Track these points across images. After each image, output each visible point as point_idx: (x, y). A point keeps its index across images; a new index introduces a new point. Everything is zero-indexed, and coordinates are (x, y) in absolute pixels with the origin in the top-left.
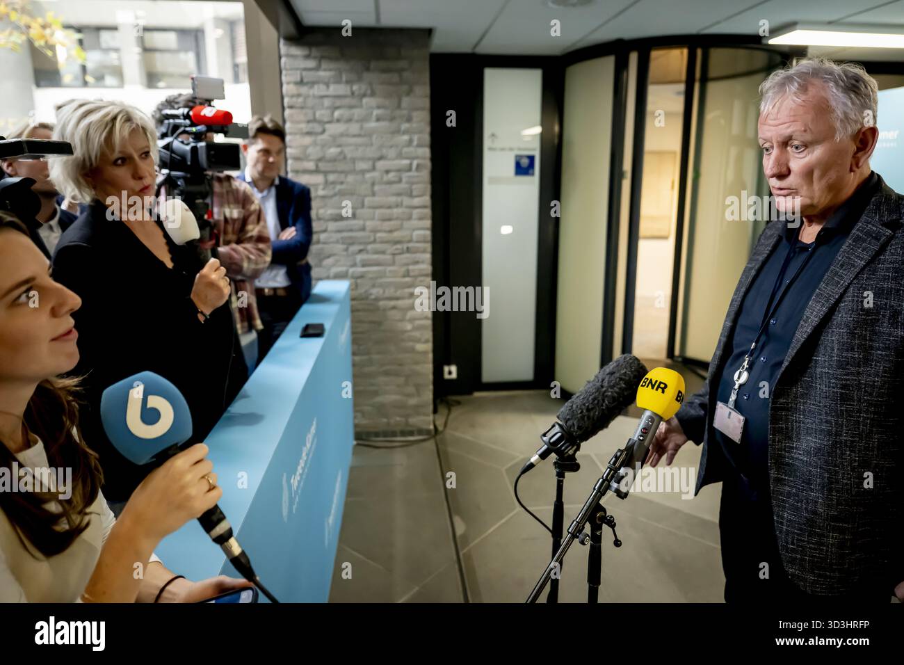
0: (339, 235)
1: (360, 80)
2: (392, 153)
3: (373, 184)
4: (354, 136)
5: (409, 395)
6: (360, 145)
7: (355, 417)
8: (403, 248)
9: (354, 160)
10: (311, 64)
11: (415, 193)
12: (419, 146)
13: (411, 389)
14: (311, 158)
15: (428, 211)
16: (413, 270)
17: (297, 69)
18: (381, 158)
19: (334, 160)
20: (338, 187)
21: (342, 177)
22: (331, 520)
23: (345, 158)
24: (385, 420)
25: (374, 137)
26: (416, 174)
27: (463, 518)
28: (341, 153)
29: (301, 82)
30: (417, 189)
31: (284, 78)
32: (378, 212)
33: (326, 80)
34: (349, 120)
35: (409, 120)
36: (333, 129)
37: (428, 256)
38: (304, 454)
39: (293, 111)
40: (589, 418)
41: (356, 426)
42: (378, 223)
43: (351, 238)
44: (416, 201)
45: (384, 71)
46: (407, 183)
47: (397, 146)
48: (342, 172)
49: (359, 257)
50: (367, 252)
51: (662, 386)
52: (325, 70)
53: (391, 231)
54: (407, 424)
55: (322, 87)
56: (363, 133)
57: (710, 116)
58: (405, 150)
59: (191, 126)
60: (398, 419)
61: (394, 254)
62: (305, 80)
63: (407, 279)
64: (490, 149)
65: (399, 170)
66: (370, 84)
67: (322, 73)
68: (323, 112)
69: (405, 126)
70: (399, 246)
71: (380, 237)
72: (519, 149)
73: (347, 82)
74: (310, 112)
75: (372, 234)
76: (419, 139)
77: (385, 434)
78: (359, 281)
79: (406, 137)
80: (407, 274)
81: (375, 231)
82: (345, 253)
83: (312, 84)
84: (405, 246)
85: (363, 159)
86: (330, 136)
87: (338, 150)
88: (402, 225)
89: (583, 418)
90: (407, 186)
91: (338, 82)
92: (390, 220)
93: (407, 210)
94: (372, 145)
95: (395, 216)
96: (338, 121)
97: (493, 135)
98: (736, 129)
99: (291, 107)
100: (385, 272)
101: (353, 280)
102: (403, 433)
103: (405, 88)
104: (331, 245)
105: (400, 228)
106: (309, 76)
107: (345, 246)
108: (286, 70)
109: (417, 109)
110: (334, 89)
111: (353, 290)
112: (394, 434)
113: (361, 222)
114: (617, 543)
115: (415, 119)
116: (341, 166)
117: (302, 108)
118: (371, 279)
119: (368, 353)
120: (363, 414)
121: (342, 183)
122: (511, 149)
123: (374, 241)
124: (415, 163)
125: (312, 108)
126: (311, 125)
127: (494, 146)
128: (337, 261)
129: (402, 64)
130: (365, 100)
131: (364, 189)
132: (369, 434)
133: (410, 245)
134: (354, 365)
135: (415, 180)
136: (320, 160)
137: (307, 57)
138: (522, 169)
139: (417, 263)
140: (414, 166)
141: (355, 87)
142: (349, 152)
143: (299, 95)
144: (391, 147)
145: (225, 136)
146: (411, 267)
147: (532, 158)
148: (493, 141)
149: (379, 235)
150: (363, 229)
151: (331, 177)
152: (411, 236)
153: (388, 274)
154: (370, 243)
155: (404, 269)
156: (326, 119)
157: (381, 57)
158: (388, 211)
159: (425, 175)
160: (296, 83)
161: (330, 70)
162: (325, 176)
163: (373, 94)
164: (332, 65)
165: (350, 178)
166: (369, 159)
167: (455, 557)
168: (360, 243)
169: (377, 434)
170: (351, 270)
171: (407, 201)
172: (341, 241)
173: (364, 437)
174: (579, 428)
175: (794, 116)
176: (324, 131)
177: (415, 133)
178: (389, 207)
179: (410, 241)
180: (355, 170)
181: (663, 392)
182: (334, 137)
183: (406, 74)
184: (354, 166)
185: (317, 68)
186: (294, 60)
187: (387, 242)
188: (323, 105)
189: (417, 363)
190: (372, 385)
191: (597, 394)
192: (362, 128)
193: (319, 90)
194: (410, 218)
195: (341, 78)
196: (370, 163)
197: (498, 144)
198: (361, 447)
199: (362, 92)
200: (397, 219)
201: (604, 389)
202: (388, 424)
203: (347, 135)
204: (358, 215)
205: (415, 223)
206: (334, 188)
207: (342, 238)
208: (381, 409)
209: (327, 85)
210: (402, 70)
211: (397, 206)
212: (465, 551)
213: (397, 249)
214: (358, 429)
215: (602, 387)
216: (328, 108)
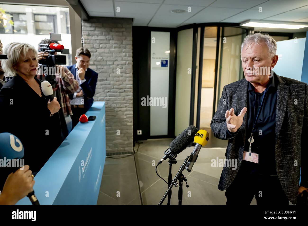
0: (101, 86)
1: (109, 34)
2: (120, 59)
3: (113, 69)
4: (107, 53)
5: (125, 140)
6: (109, 56)
7: (106, 148)
8: (123, 91)
9: (107, 61)
10: (92, 29)
11: (127, 72)
12: (129, 57)
13: (126, 138)
14: (92, 60)
15: (132, 78)
17: (87, 30)
18: (115, 61)
19: (100, 61)
20: (101, 70)
21: (102, 67)
22: (97, 183)
23: (103, 60)
24: (117, 149)
25: (113, 53)
26: (128, 66)
27: (142, 182)
28: (102, 59)
29: (89, 35)
30: (128, 71)
31: (83, 33)
32: (115, 78)
33: (97, 34)
34: (105, 48)
35: (125, 48)
36: (99, 51)
37: (131, 94)
38: (87, 160)
39: (86, 44)
40: (179, 146)
41: (107, 151)
42: (115, 82)
43: (105, 87)
44: (128, 75)
45: (117, 32)
46: (125, 69)
47: (121, 57)
48: (102, 65)
49: (108, 94)
50: (111, 92)
51: (202, 135)
52: (97, 31)
53: (119, 85)
54: (124, 150)
55: (96, 37)
56: (110, 52)
57: (224, 48)
58: (124, 58)
59: (49, 50)
60: (121, 148)
61: (120, 93)
62: (90, 34)
63: (125, 101)
64: (153, 58)
65: (122, 65)
66: (112, 36)
67: (96, 32)
68: (96, 45)
69: (124, 50)
70: (122, 90)
71: (115, 87)
72: (163, 58)
73: (105, 35)
74: (92, 45)
75: (113, 86)
76: (129, 54)
77: (117, 153)
78: (108, 102)
79: (124, 54)
80: (124, 99)
81: (114, 85)
82: (103, 92)
83: (92, 35)
84: (124, 90)
85: (110, 61)
86: (98, 53)
87: (101, 58)
88: (123, 83)
89: (177, 146)
90: (124, 70)
91: (101, 35)
92: (118, 81)
93: (125, 78)
94: (113, 56)
95: (121, 80)
96: (101, 48)
97: (154, 53)
98: (233, 53)
99: (85, 43)
100: (117, 98)
101: (106, 101)
102: (123, 153)
103: (124, 37)
104: (99, 89)
105: (122, 84)
106: (91, 33)
107: (103, 90)
108: (84, 31)
109: (128, 45)
110: (100, 37)
111: (106, 105)
112: (120, 154)
113: (109, 82)
114: (187, 186)
115: (127, 48)
116: (102, 63)
117: (89, 43)
118: (112, 101)
119: (111, 126)
120: (109, 147)
121: (102, 69)
122: (160, 58)
123: (113, 88)
124: (127, 62)
125: (93, 43)
126: (92, 49)
127: (154, 57)
128: (101, 95)
129: (123, 30)
130: (110, 41)
131: (110, 71)
132: (111, 154)
133: (126, 90)
134: (106, 130)
135: (127, 68)
136: (95, 61)
137: (91, 27)
138: (164, 65)
139: (128, 96)
140: (127, 64)
141: (107, 37)
142: (105, 59)
143: (88, 39)
144: (119, 57)
145: (61, 53)
146: (126, 97)
147: (167, 61)
148: (154, 55)
149: (115, 86)
150: (110, 84)
151: (99, 67)
152: (126, 87)
153: (118, 99)
154: (112, 89)
155: (123, 98)
156: (97, 47)
157: (116, 27)
158: (118, 78)
159: (131, 66)
160: (87, 35)
161: (99, 31)
162: (97, 66)
163: (113, 39)
164: (100, 29)
165: (105, 67)
166: (112, 61)
167: (139, 195)
168: (109, 89)
169: (114, 154)
170: (105, 98)
171: (125, 75)
172: (102, 88)
173: (109, 155)
174: (176, 149)
175: (257, 50)
176: (96, 51)
177: (127, 52)
178: (119, 77)
179: (126, 88)
180: (107, 64)
181: (202, 137)
182: (100, 53)
183: (124, 33)
184: (107, 63)
185: (94, 30)
186: (86, 28)
187: (118, 89)
188: (96, 43)
189: (127, 129)
190: (112, 137)
191: (182, 138)
192: (109, 50)
193: (95, 38)
194: (125, 81)
195: (103, 34)
196: (112, 62)
197: (155, 56)
198: (107, 158)
199: (110, 38)
200: (121, 81)
201: (184, 137)
202: (118, 150)
203: (104, 53)
204: (108, 80)
205: (127, 82)
206: (100, 70)
207: (102, 87)
208: (116, 145)
209: (98, 36)
210: (123, 32)
211: (121, 77)
212: (143, 192)
213: (121, 91)
214: (107, 152)
215: (183, 136)
216: (98, 44)
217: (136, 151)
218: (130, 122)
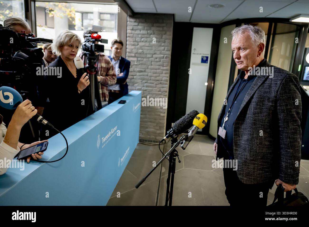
0: (140, 77)
1: (150, 29)
2: (158, 52)
3: (152, 62)
4: (147, 46)
5: (157, 130)
6: (149, 49)
7: (140, 134)
8: (159, 83)
9: (146, 54)
10: (136, 24)
11: (164, 65)
12: (167, 51)
13: (158, 128)
14: (134, 52)
15: (169, 72)
16: (162, 90)
17: (132, 25)
18: (155, 54)
19: (140, 54)
20: (141, 62)
21: (142, 59)
23: (144, 53)
24: (149, 137)
25: (153, 47)
26: (165, 59)
27: (165, 168)
28: (143, 51)
29: (133, 29)
30: (165, 64)
31: (128, 28)
32: (152, 70)
33: (140, 29)
34: (146, 42)
35: (165, 42)
36: (141, 44)
37: (167, 86)
38: (110, 134)
39: (130, 38)
40: (180, 127)
41: (140, 137)
42: (152, 74)
43: (143, 78)
44: (165, 68)
45: (158, 27)
46: (162, 62)
47: (160, 50)
48: (142, 57)
49: (145, 84)
50: (148, 83)
51: (199, 118)
52: (140, 26)
53: (156, 77)
54: (156, 139)
55: (139, 31)
56: (150, 46)
58: (163, 52)
60: (153, 137)
61: (156, 84)
62: (134, 29)
63: (160, 93)
64: (193, 54)
65: (160, 58)
66: (153, 31)
67: (139, 27)
68: (138, 39)
69: (163, 44)
70: (158, 82)
71: (152, 79)
72: (203, 54)
73: (147, 30)
74: (134, 39)
75: (150, 77)
76: (167, 48)
77: (149, 141)
78: (145, 92)
79: (163, 48)
80: (160, 91)
81: (151, 77)
82: (141, 83)
83: (136, 30)
84: (160, 82)
85: (149, 54)
86: (140, 46)
87: (142, 51)
88: (159, 75)
89: (178, 127)
90: (162, 63)
91: (144, 30)
92: (156, 73)
93: (161, 71)
94: (152, 50)
95: (158, 72)
96: (143, 42)
97: (195, 49)
99: (129, 37)
100: (153, 89)
101: (143, 91)
102: (154, 142)
103: (164, 32)
104: (137, 80)
105: (159, 76)
106: (135, 28)
107: (141, 80)
108: (129, 25)
109: (167, 39)
110: (142, 32)
111: (142, 94)
112: (151, 141)
113: (147, 73)
114: (180, 162)
115: (166, 42)
116: (142, 56)
117: (132, 37)
118: (149, 91)
119: (145, 115)
120: (142, 134)
121: (142, 61)
122: (200, 54)
123: (150, 80)
124: (165, 56)
125: (135, 37)
126: (134, 43)
127: (195, 53)
128: (139, 85)
129: (164, 25)
130: (151, 36)
131: (149, 63)
132: (143, 140)
133: (162, 82)
134: (141, 118)
135: (165, 61)
136: (136, 53)
137: (135, 22)
138: (204, 61)
139: (163, 88)
140: (165, 57)
141: (149, 32)
142: (145, 52)
143: (132, 33)
144: (158, 50)
146: (161, 89)
147: (207, 57)
148: (195, 51)
149: (152, 78)
150: (147, 76)
151: (139, 59)
152: (162, 79)
153: (154, 90)
154: (149, 80)
155: (159, 89)
156: (139, 41)
157: (157, 22)
158: (155, 71)
159: (169, 60)
160: (131, 30)
161: (142, 26)
162: (137, 59)
163: (154, 34)
164: (143, 25)
165: (145, 60)
166: (151, 54)
167: (159, 178)
168: (146, 80)
169: (146, 141)
170: (143, 88)
171: (162, 68)
172: (140, 79)
173: (142, 141)
174: (177, 129)
175: (240, 41)
176: (138, 44)
177: (166, 47)
178: (156, 69)
179: (162, 81)
180: (146, 57)
181: (199, 120)
182: (141, 47)
183: (165, 28)
184: (146, 56)
185: (138, 25)
186: (131, 23)
187: (154, 80)
188: (138, 37)
189: (160, 120)
190: (146, 125)
191: (183, 120)
192: (149, 44)
193: (138, 32)
194: (162, 73)
195: (145, 28)
196: (151, 55)
197: (196, 52)
198: (140, 144)
199: (151, 33)
200: (158, 73)
201: (185, 119)
202: (150, 138)
203: (145, 46)
204: (146, 71)
205: (163, 75)
206: (140, 62)
207: (141, 78)
208: (148, 133)
209: (140, 30)
210: (163, 27)
211: (158, 69)
212: (163, 177)
213: (157, 83)
214: (140, 138)
215: (185, 118)
216: (140, 38)
217: (167, 142)
218: (163, 112)
